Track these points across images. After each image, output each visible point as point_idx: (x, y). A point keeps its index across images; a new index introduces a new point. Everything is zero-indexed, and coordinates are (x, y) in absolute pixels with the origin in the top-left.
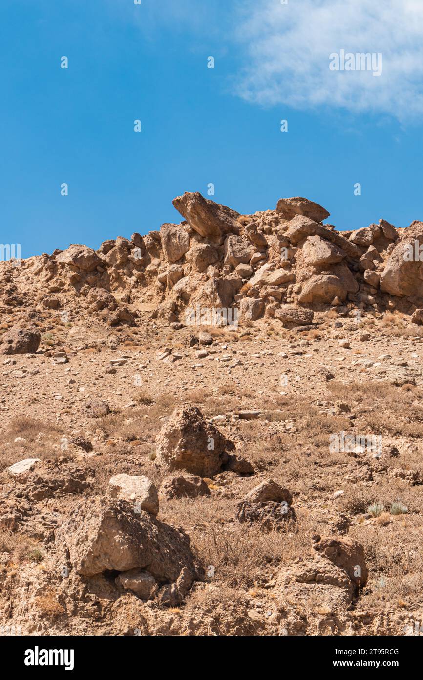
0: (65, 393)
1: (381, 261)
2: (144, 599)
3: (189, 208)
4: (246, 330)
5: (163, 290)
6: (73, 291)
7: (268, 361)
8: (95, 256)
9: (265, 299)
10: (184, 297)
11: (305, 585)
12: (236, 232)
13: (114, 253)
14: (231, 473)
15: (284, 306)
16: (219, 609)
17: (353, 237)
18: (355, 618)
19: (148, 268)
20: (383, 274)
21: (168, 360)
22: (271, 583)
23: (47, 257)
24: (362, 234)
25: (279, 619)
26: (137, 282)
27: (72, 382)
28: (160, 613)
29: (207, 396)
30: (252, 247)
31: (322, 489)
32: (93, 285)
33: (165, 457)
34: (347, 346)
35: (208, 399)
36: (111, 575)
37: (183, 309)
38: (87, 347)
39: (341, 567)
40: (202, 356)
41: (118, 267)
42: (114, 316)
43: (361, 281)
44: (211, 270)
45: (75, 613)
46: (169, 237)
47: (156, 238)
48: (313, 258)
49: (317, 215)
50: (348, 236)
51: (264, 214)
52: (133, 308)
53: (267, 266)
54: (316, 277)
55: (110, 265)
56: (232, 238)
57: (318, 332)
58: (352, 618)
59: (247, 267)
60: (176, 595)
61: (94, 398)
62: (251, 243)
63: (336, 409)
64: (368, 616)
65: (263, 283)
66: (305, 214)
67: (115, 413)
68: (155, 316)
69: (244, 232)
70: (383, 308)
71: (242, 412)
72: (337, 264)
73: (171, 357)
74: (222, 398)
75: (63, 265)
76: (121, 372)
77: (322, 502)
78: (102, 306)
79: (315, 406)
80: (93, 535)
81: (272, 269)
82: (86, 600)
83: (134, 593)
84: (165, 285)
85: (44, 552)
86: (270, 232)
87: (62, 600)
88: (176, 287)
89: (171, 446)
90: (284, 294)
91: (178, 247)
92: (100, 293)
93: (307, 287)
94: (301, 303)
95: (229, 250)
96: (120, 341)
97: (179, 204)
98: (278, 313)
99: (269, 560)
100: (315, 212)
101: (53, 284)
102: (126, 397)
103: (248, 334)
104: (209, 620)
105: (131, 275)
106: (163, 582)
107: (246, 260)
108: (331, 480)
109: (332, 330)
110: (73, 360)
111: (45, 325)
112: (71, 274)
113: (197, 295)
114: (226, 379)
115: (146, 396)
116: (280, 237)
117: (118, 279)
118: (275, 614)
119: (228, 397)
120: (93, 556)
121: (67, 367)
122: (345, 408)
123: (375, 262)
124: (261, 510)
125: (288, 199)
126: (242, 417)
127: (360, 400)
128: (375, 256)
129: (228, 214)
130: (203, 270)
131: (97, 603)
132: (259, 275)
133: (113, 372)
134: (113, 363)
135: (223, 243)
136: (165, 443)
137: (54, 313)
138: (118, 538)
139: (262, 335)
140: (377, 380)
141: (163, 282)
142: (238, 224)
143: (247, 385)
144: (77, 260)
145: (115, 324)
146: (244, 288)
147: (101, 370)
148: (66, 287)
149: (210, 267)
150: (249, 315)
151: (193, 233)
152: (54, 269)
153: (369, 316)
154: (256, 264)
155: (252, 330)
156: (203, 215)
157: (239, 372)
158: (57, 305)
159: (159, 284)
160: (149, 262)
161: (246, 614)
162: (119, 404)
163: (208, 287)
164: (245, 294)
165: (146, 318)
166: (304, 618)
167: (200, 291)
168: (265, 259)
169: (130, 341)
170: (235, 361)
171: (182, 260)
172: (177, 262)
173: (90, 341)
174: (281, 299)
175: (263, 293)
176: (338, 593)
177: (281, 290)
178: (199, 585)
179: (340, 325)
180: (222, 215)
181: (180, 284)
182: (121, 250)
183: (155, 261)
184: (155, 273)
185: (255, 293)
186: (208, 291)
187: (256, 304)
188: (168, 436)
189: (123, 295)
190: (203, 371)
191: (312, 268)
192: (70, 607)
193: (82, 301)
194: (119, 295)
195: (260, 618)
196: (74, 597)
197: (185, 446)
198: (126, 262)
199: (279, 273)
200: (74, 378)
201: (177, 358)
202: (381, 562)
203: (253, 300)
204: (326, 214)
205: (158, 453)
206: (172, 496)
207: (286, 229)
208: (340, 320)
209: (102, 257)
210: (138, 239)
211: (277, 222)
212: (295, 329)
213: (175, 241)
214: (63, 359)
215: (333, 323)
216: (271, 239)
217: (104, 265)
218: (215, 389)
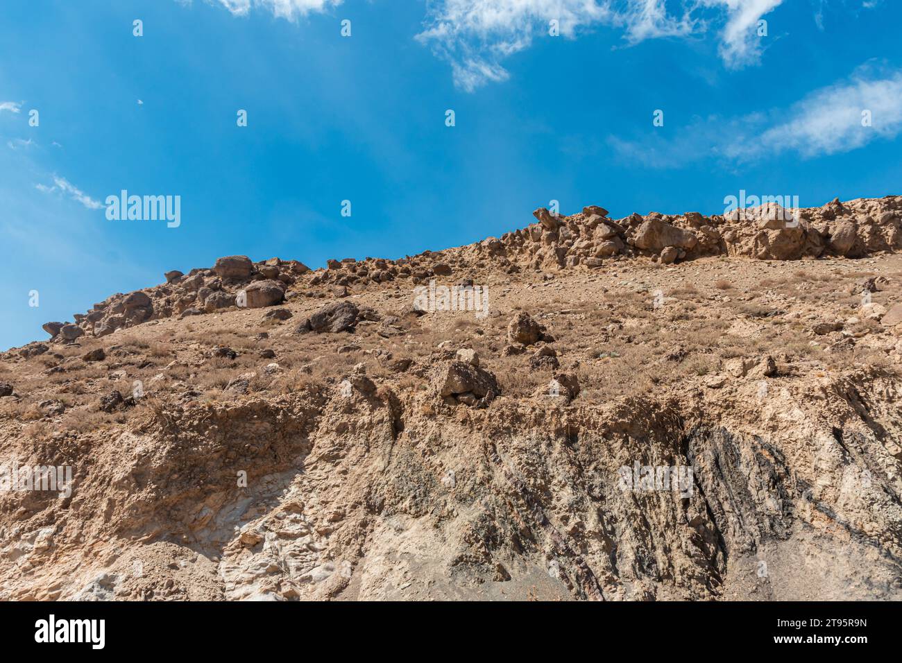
1: (635, 233)
2: (469, 406)
3: (540, 216)
4: (570, 271)
5: (532, 255)
6: (490, 259)
7: (577, 286)
8: (499, 242)
9: (579, 255)
10: (541, 257)
12: (564, 225)
13: (508, 240)
14: (542, 342)
15: (589, 258)
16: (504, 409)
17: (621, 222)
19: (524, 245)
20: (636, 239)
21: (530, 289)
22: (533, 395)
23: (477, 244)
24: (625, 220)
25: (532, 412)
26: (519, 252)
28: (476, 411)
29: (546, 304)
30: (572, 231)
31: (583, 347)
32: (499, 255)
33: (512, 336)
34: (615, 276)
35: (547, 306)
36: (455, 396)
37: (541, 263)
38: (496, 284)
39: (566, 386)
40: (546, 285)
41: (510, 246)
42: (509, 269)
43: (626, 243)
44: (553, 244)
45: (439, 413)
46: (533, 230)
47: (527, 231)
48: (601, 234)
49: (603, 214)
50: (618, 222)
51: (577, 216)
52: (517, 264)
53: (580, 239)
54: (603, 243)
55: (506, 245)
56: (562, 228)
57: (605, 269)
58: (567, 410)
59: (570, 241)
60: (484, 403)
62: (571, 229)
63: (606, 307)
64: (575, 409)
65: (578, 248)
66: (597, 213)
67: (504, 315)
68: (528, 267)
69: (568, 225)
70: (637, 255)
72: (613, 236)
73: (531, 287)
74: (553, 305)
75: (484, 247)
76: (508, 295)
77: (581, 353)
78: (503, 264)
79: (598, 305)
80: (445, 378)
81: (582, 241)
82: (444, 407)
83: (465, 403)
84: (532, 252)
85: (427, 386)
86: (580, 224)
87: (433, 408)
88: (537, 253)
89: (514, 331)
90: (588, 252)
91: (537, 234)
92: (502, 259)
93: (599, 248)
94: (597, 256)
95: (561, 233)
96: (511, 281)
97: (536, 214)
98: (585, 262)
99: (532, 384)
100: (602, 212)
101: (480, 256)
102: (509, 307)
103: (571, 273)
104: (498, 414)
105: (516, 249)
106: (479, 397)
107: (569, 238)
108: (588, 343)
109: (611, 268)
111: (478, 275)
112: (489, 251)
113: (547, 256)
114: (556, 295)
115: (519, 306)
116: (585, 226)
117: (511, 251)
118: (530, 409)
119: (556, 304)
120: (446, 388)
122: (611, 306)
123: (632, 233)
124: (541, 360)
125: (588, 207)
126: (562, 313)
127: (619, 301)
128: (632, 230)
129: (560, 217)
130: (549, 244)
131: (449, 408)
132: (576, 244)
133: (504, 296)
134: (504, 292)
135: (558, 231)
136: (512, 329)
137: (482, 269)
138: (456, 379)
139: (578, 273)
140: (629, 291)
141: (531, 251)
142: (564, 221)
143: (566, 298)
144: (491, 244)
145: (509, 272)
146: (569, 251)
147: (499, 296)
148: (486, 257)
149: (553, 242)
150: (572, 264)
151: (544, 227)
152: (480, 249)
153: (630, 259)
154: (574, 239)
155: (573, 271)
156: (548, 218)
157: (563, 292)
158: (482, 266)
159: (529, 252)
160: (524, 242)
161: (517, 410)
162: (506, 311)
163: (552, 252)
164: (570, 254)
165: (524, 268)
166: (544, 411)
167: (548, 254)
168: (579, 236)
169: (517, 281)
170: (561, 287)
171: (539, 240)
172: (537, 241)
173: (497, 282)
174: (587, 255)
175: (578, 253)
176: (563, 398)
177: (587, 250)
178: (498, 397)
179: (615, 265)
180: (557, 218)
181: (539, 252)
182: (510, 238)
183: (527, 242)
184: (527, 247)
185: (574, 253)
186: (552, 254)
187: (575, 258)
188: (512, 326)
189: (513, 259)
190: (545, 292)
191: (601, 239)
192: (437, 410)
193: (494, 263)
194: (511, 259)
195: (522, 412)
196: (438, 406)
197: (520, 330)
198: (513, 243)
199: (585, 243)
201: (534, 287)
202: (591, 382)
203: (573, 256)
204: (607, 212)
205: (509, 334)
206: (508, 355)
207: (587, 221)
208: (616, 263)
209: (502, 241)
210: (518, 231)
211: (583, 218)
212: (594, 269)
213: (535, 231)
215: (612, 264)
216: (581, 227)
217: (504, 245)
218: (551, 301)
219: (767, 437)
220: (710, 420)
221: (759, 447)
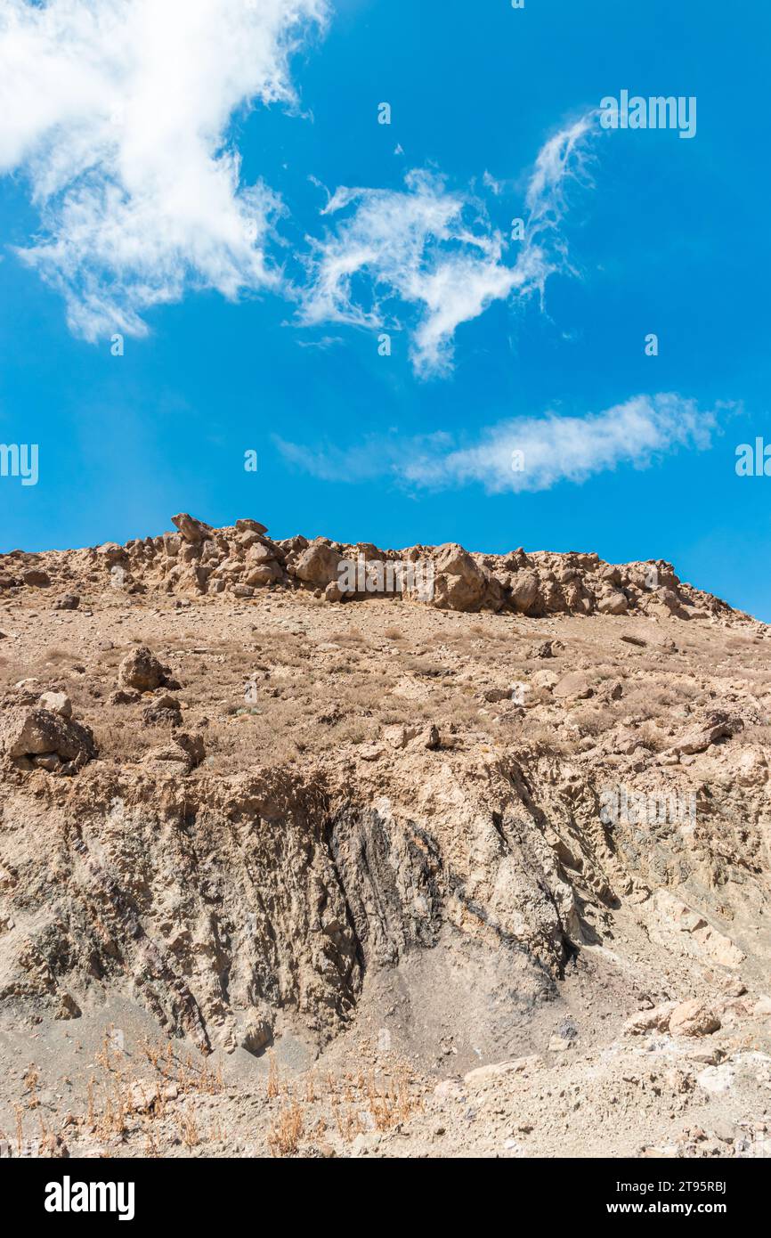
0: (87, 635)
1: (298, 559)
2: (50, 771)
3: (181, 523)
4: (213, 598)
5: (164, 572)
6: (107, 571)
7: (219, 618)
8: (122, 550)
9: (226, 580)
10: (176, 577)
11: (161, 761)
12: (210, 538)
13: (134, 549)
14: (164, 689)
15: (237, 585)
16: (99, 778)
17: (281, 544)
18: (187, 782)
19: (155, 558)
20: (298, 567)
21: (156, 616)
22: (141, 760)
23: (91, 549)
24: (287, 543)
25: (137, 783)
26: (147, 567)
27: (93, 628)
28: (59, 780)
29: (176, 638)
30: (219, 548)
31: (217, 699)
32: (120, 568)
33: (124, 678)
34: (268, 610)
35: (177, 641)
36: (30, 757)
37: (175, 584)
38: (110, 606)
39: (187, 750)
40: (178, 614)
41: (136, 557)
42: (131, 587)
43: (285, 571)
44: (194, 561)
46: (169, 540)
47: (161, 540)
48: (256, 556)
49: (261, 531)
50: (279, 544)
51: (227, 530)
52: (144, 583)
53: (228, 560)
54: (257, 568)
55: (131, 556)
56: (207, 542)
57: (256, 601)
58: (185, 782)
59: (216, 560)
60: (73, 769)
61: (105, 638)
62: (219, 546)
63: (253, 649)
64: (195, 780)
65: (225, 570)
66: (253, 530)
67: (117, 648)
68: (157, 588)
69: (215, 539)
70: (297, 587)
71: (196, 649)
72: (270, 560)
73: (159, 614)
74: (185, 640)
75: (101, 555)
76: (126, 623)
77: (212, 707)
78: (124, 580)
79: (242, 646)
80: (19, 731)
81: (231, 562)
82: (12, 772)
83: (44, 767)
84: (165, 569)
86: (231, 540)
88: (172, 571)
89: (128, 671)
90: (238, 577)
91: (174, 547)
92: (124, 573)
93: (252, 573)
94: (247, 583)
95: (205, 549)
96: (132, 603)
97: (176, 520)
98: (232, 588)
99: (143, 745)
100: (259, 529)
101: (93, 566)
102: (126, 639)
103: (213, 601)
104: (90, 784)
105: (144, 562)
106: (65, 760)
107: (215, 556)
108: (225, 693)
109: (264, 600)
110: (96, 615)
111: (87, 591)
112: (107, 560)
113: (184, 576)
114: (191, 629)
115: (139, 638)
116: (237, 543)
117: (136, 564)
118: (136, 780)
119: (189, 639)
120: (19, 745)
121: (91, 619)
122: (258, 648)
123: (294, 560)
124: (158, 714)
125: (243, 521)
126: (196, 652)
127: (270, 643)
128: (294, 556)
129: (205, 527)
130: (188, 561)
131: (19, 774)
132: (223, 565)
133: (120, 622)
134: (121, 617)
135: (202, 545)
136: (124, 669)
137: (93, 584)
138: (35, 733)
139: (222, 602)
140: (283, 631)
141: (164, 567)
142: (211, 534)
143: (203, 633)
144: (110, 552)
145: (132, 592)
146: (213, 573)
147: (113, 621)
148: (102, 568)
149: (193, 559)
150: (215, 589)
151: (183, 538)
152: (95, 557)
153: (289, 592)
154: (221, 558)
155: (216, 599)
156: (190, 527)
157: (199, 624)
158: (95, 579)
159: (161, 568)
160: (156, 554)
161: (117, 780)
162: (120, 643)
163: (191, 571)
164: (214, 576)
165: (152, 589)
166: (154, 782)
167: (186, 574)
168: (227, 556)
169: (140, 604)
170: (198, 617)
171: (176, 554)
172: (173, 556)
173: (113, 603)
174: (236, 580)
175: (225, 576)
176: (181, 766)
177: (236, 575)
178: (93, 761)
179: (270, 597)
180: (202, 528)
181: (175, 569)
182: (138, 546)
183: (160, 554)
184: (159, 561)
185: (220, 576)
186: (191, 574)
187: (220, 583)
188: (126, 665)
189: (138, 575)
190: (176, 623)
191: (256, 562)
193: (111, 577)
194: (136, 574)
195: (125, 782)
197: (136, 671)
198: (141, 554)
199: (235, 564)
200: (94, 626)
201: (162, 615)
202: (221, 746)
203: (218, 580)
204: (265, 530)
205: (120, 675)
206: (114, 703)
207: (240, 538)
208: (270, 594)
209: (126, 550)
210: (150, 540)
211: (236, 533)
212: (242, 599)
213: (172, 542)
214: (89, 614)
215: (265, 596)
216: (231, 544)
217: (128, 555)
218: (183, 635)
219: (422, 822)
220: (361, 799)
221: (413, 834)
